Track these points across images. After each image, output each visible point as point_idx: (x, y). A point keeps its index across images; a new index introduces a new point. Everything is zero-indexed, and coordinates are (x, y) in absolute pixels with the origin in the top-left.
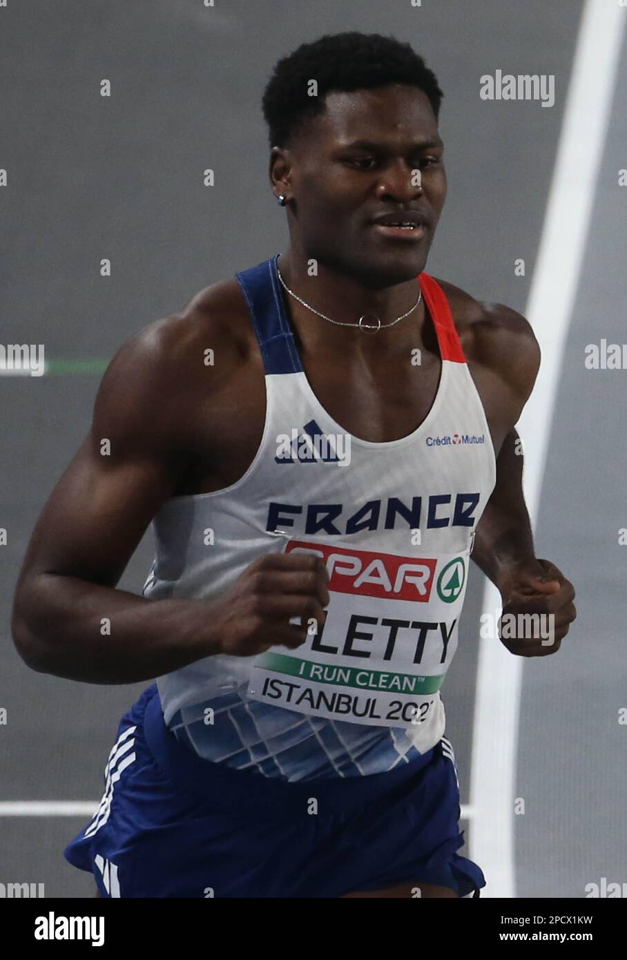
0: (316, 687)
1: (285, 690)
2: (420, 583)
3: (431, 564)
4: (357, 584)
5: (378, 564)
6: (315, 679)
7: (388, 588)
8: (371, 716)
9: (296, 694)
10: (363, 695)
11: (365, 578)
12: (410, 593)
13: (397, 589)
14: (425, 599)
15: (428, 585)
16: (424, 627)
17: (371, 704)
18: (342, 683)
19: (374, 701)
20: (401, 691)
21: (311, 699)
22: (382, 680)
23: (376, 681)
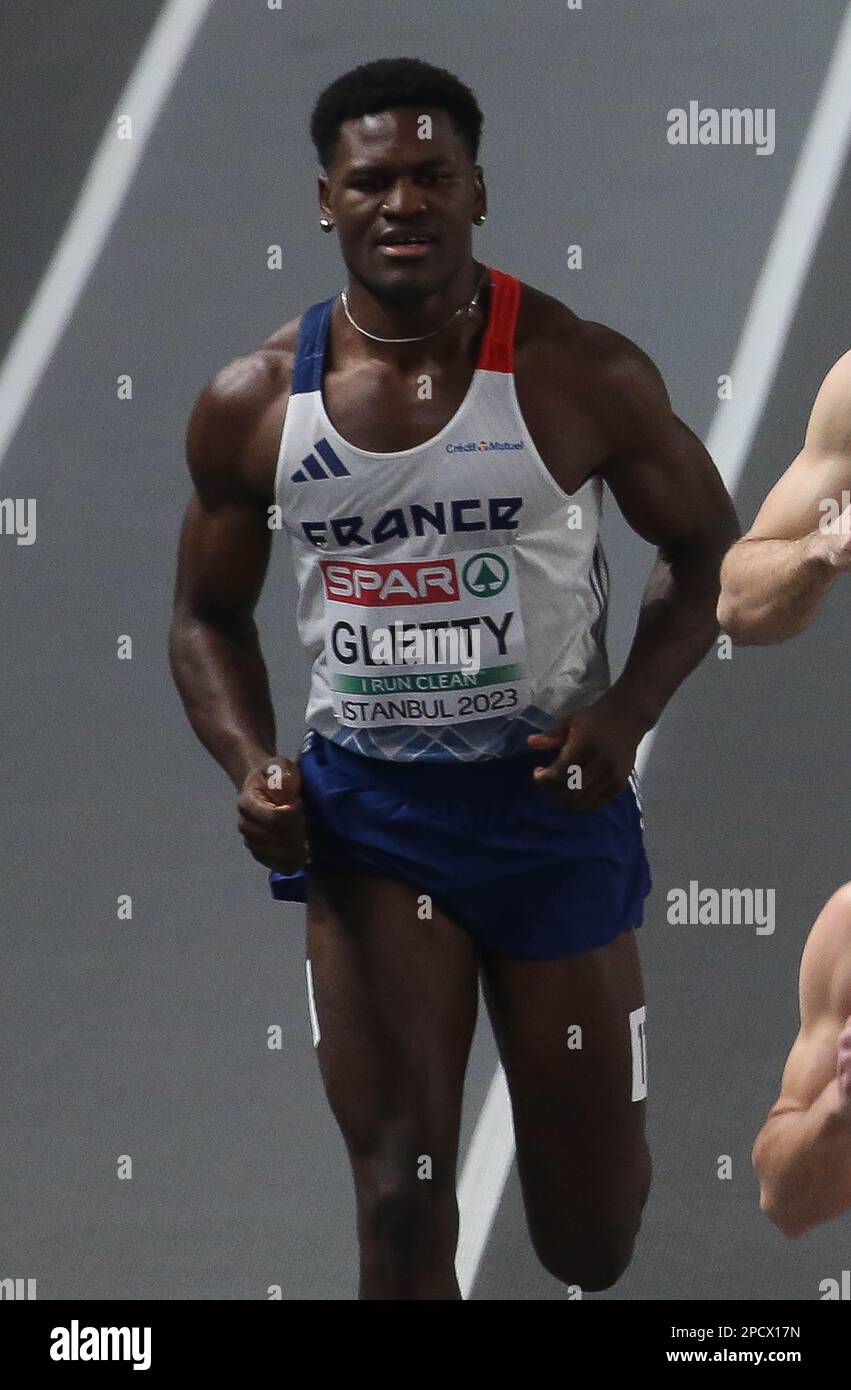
0: (383, 699)
1: (356, 709)
2: (444, 584)
3: (450, 564)
4: (383, 596)
5: (396, 574)
6: (379, 692)
7: (414, 594)
8: (444, 716)
9: (369, 710)
10: (429, 698)
11: (389, 590)
12: (436, 595)
13: (424, 594)
14: (455, 597)
15: (454, 583)
16: (466, 624)
17: (439, 707)
18: (405, 690)
19: (441, 702)
20: (465, 688)
21: (383, 712)
22: (441, 681)
23: (436, 683)
